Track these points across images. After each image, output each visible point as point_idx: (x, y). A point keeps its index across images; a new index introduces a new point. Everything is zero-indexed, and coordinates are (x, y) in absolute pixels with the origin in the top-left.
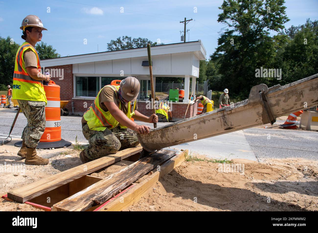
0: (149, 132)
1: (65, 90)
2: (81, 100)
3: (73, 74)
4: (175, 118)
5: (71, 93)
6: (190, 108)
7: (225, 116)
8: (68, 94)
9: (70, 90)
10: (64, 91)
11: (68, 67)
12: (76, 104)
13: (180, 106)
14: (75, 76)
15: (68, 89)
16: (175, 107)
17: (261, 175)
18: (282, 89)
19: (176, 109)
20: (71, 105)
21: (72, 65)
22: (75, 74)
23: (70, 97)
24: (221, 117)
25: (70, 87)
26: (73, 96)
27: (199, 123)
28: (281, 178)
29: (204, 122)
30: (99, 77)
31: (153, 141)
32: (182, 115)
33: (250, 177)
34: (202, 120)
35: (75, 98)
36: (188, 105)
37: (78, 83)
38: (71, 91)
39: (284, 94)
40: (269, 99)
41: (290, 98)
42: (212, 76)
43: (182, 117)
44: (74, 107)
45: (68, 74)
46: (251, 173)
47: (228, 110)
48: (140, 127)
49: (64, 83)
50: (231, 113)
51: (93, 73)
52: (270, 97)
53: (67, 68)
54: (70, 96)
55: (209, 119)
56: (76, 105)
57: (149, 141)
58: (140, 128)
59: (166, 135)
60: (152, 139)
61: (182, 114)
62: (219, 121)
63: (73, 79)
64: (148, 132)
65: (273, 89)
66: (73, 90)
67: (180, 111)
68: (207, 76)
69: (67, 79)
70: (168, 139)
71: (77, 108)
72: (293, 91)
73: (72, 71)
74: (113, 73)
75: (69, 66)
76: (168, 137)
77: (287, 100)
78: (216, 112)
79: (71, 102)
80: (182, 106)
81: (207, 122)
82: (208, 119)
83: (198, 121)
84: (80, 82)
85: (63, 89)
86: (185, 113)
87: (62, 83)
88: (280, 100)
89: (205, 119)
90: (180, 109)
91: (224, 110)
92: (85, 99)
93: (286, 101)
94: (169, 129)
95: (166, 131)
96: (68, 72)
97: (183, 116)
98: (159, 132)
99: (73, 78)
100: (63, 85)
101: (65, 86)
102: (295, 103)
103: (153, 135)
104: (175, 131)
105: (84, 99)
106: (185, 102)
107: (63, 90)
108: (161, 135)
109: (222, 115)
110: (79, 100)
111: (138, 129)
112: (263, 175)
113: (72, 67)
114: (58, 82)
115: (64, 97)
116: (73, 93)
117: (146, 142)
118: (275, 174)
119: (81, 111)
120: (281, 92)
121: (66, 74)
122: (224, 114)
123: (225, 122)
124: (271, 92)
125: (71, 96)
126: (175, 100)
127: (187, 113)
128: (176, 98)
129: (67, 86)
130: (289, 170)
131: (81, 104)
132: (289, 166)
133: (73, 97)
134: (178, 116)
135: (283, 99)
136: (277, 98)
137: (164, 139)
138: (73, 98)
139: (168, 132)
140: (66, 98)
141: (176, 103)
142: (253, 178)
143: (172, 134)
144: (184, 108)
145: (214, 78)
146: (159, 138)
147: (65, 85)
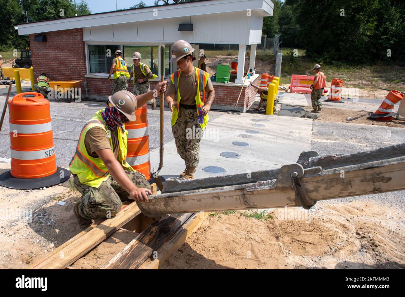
0: (148, 201)
1: (74, 64)
2: (97, 78)
3: (84, 41)
4: (224, 105)
5: (83, 68)
6: (245, 92)
7: (246, 196)
8: (79, 70)
9: (81, 64)
10: (74, 66)
11: (77, 32)
12: (90, 84)
13: (231, 89)
14: (87, 44)
15: (78, 62)
16: (224, 91)
17: (302, 247)
18: (323, 175)
19: (225, 93)
20: (84, 85)
21: (81, 29)
22: (87, 42)
23: (83, 74)
24: (240, 196)
25: (81, 61)
26: (86, 72)
27: (212, 198)
28: (328, 253)
29: (219, 197)
30: (120, 46)
31: (156, 208)
32: (232, 102)
33: (287, 251)
34: (216, 195)
35: (88, 75)
36: (241, 87)
37: (92, 53)
38: (83, 67)
39: (326, 181)
40: (304, 183)
41: (334, 186)
42: (287, 26)
43: (233, 104)
44: (88, 87)
45: (78, 41)
46: (290, 243)
47: (248, 190)
48: (137, 193)
49: (73, 55)
50: (253, 194)
51: (112, 41)
52: (307, 182)
53: (75, 33)
54: (81, 72)
55: (226, 195)
56: (90, 86)
57: (150, 207)
58: (135, 195)
59: (171, 205)
60: (153, 206)
61: (234, 100)
62: (238, 199)
63: (84, 49)
64: (146, 200)
65: (311, 172)
66: (86, 64)
67: (230, 95)
68: (281, 26)
69: (76, 49)
70: (174, 209)
71: (92, 90)
72: (337, 179)
73: (83, 38)
74: (139, 41)
75: (78, 30)
76: (174, 207)
77: (330, 188)
78: (233, 189)
79: (84, 82)
80: (233, 89)
81: (221, 198)
82: (224, 196)
83: (211, 196)
84: (94, 53)
85: (72, 62)
86: (238, 98)
87: (70, 55)
88: (320, 187)
89: (220, 194)
90: (230, 93)
91: (243, 189)
92: (102, 77)
93: (328, 189)
94: (173, 199)
95: (171, 200)
96: (76, 38)
97: (235, 102)
98: (162, 200)
99: (84, 47)
100: (72, 57)
101: (75, 59)
102: (341, 192)
103: (155, 202)
104: (181, 202)
105: (100, 77)
106: (237, 83)
107: (72, 64)
108: (165, 203)
109: (241, 194)
110: (94, 78)
111: (133, 195)
112: (305, 248)
113: (82, 32)
114: (64, 53)
115: (73, 74)
116: (86, 68)
117: (146, 208)
118: (321, 245)
119: (98, 94)
120: (321, 178)
121: (75, 41)
122: (244, 193)
123: (246, 201)
124: (308, 175)
125: (83, 72)
126: (224, 80)
127: (240, 98)
128: (225, 78)
129: (76, 59)
130: (345, 232)
131: (97, 84)
132: (347, 224)
133: (86, 74)
134: (228, 103)
135: (325, 186)
136: (315, 184)
137: (169, 208)
138: (86, 76)
139: (173, 202)
140: (77, 76)
141: (225, 85)
142: (291, 253)
143: (179, 205)
144: (236, 92)
145: (289, 29)
146: (162, 206)
147: (74, 57)
